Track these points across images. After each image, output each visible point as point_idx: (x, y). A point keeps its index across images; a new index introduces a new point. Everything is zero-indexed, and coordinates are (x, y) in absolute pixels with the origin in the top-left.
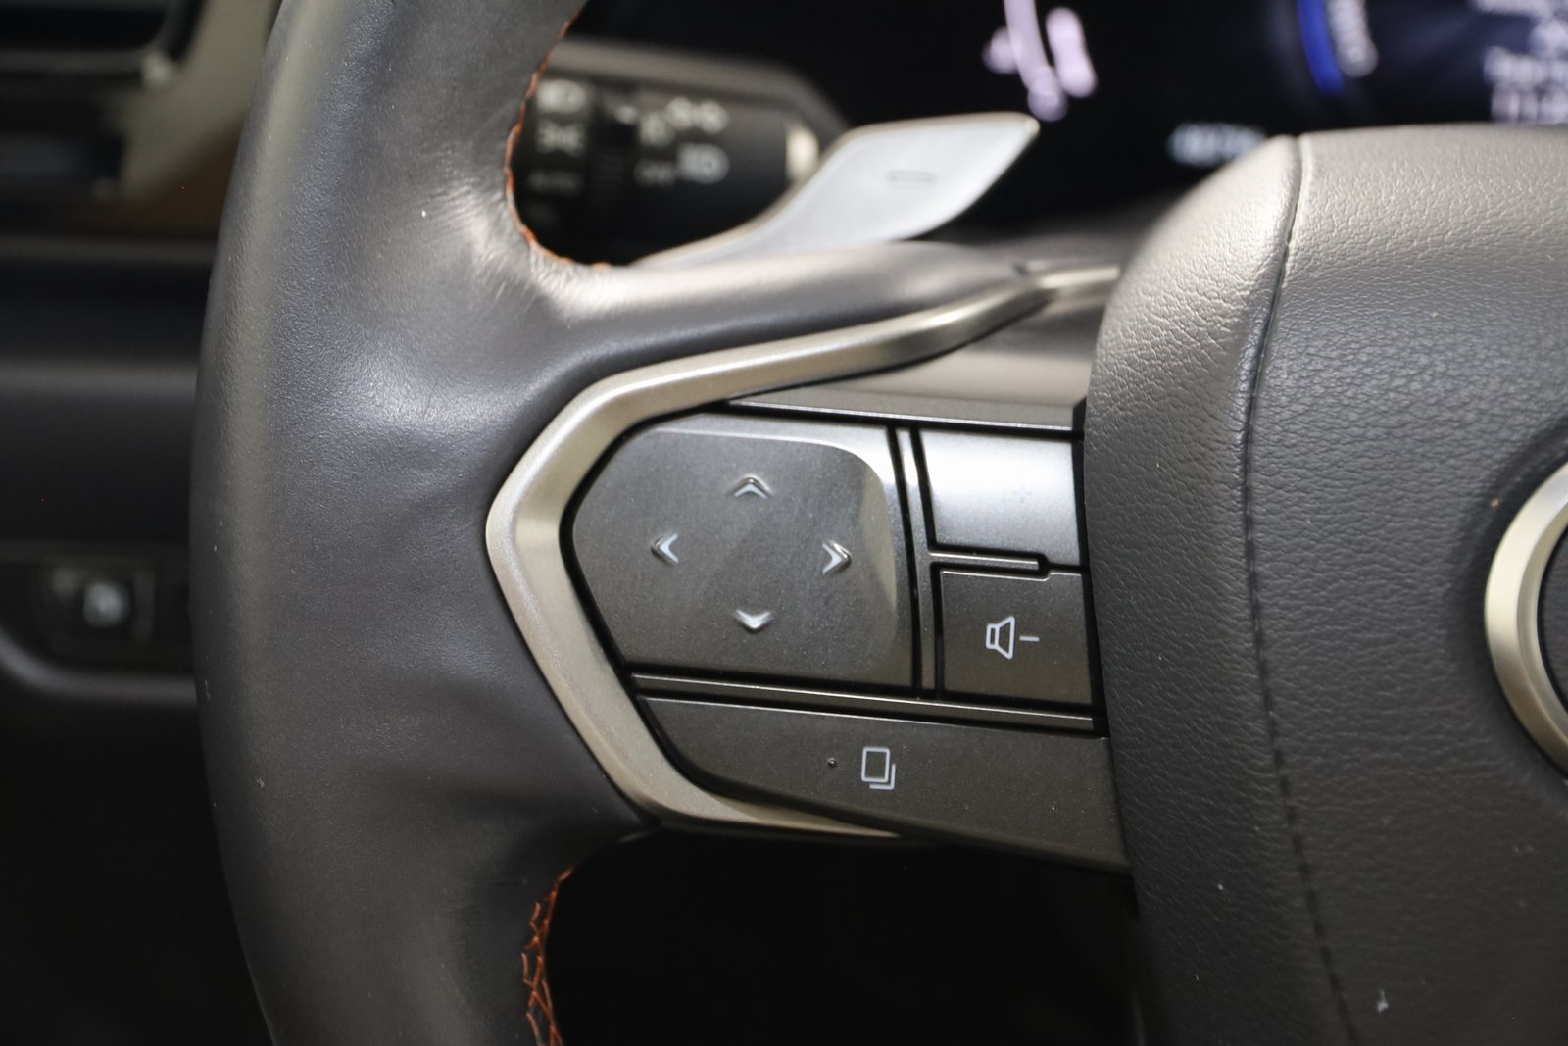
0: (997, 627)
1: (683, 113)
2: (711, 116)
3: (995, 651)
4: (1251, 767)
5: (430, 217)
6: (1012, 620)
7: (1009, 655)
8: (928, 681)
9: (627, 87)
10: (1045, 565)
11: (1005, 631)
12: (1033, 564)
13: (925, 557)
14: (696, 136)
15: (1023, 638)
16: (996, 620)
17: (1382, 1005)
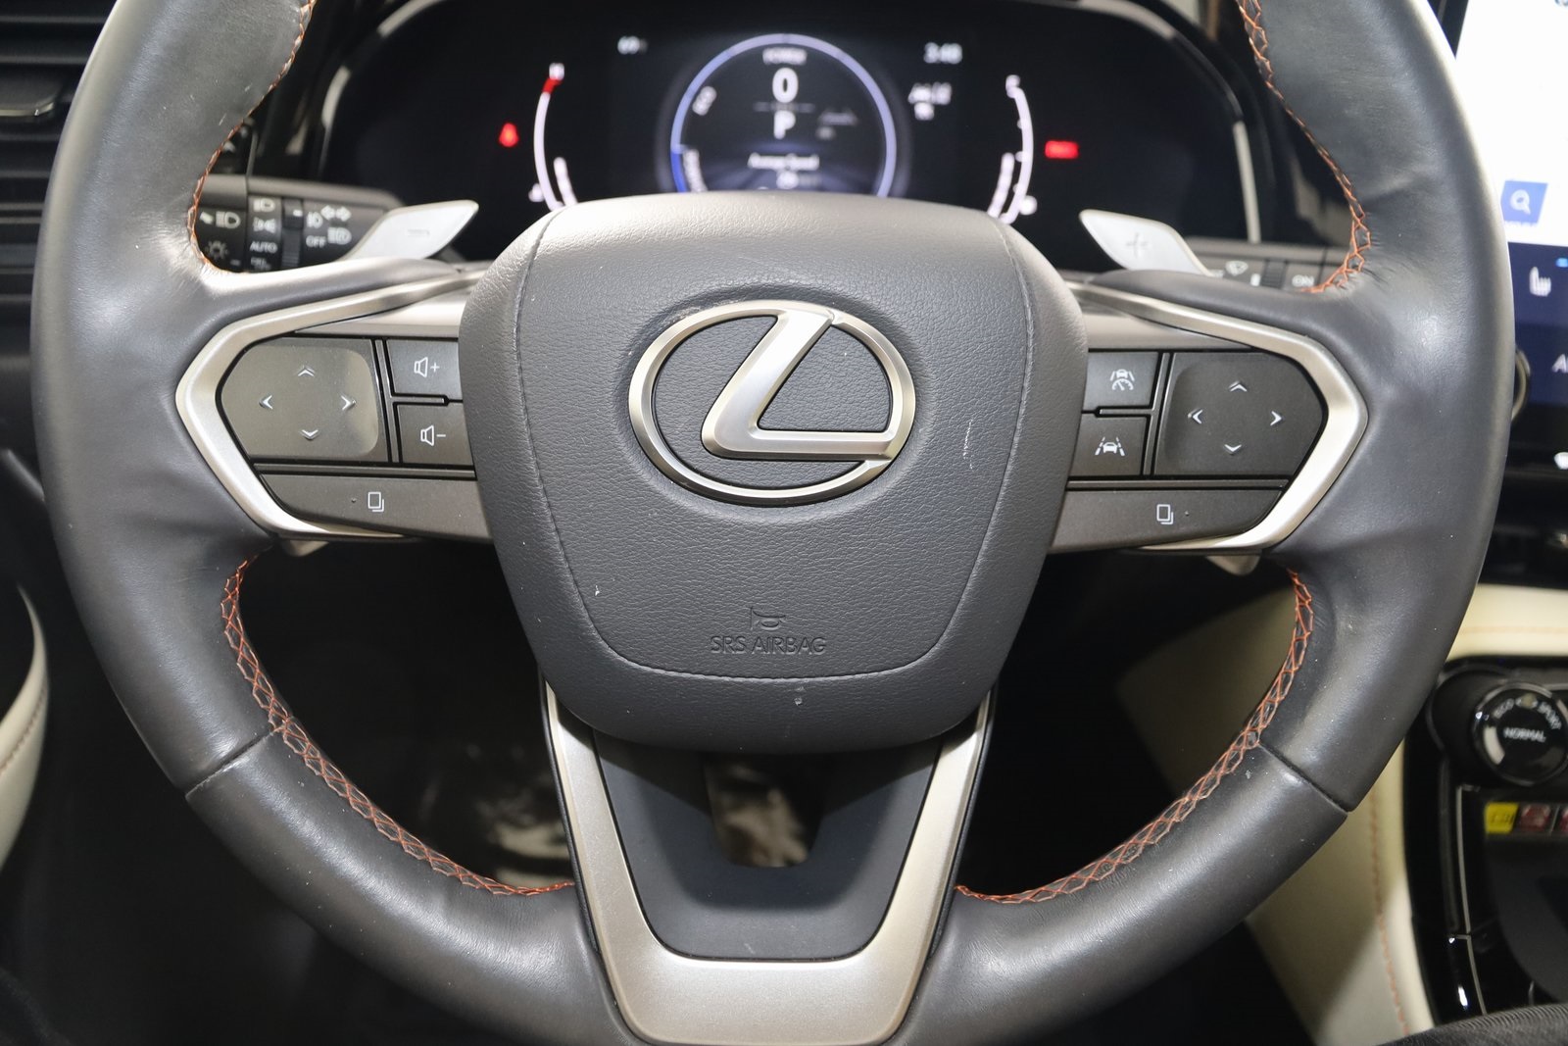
0: (426, 431)
1: (328, 212)
2: (344, 214)
3: (425, 443)
4: (529, 484)
5: (140, 248)
6: (432, 427)
7: (432, 444)
8: (395, 459)
9: (301, 200)
10: (447, 401)
11: (429, 433)
12: (443, 401)
13: (390, 399)
14: (336, 223)
15: (438, 436)
16: (425, 428)
17: (597, 593)
